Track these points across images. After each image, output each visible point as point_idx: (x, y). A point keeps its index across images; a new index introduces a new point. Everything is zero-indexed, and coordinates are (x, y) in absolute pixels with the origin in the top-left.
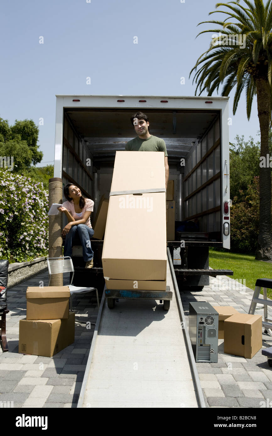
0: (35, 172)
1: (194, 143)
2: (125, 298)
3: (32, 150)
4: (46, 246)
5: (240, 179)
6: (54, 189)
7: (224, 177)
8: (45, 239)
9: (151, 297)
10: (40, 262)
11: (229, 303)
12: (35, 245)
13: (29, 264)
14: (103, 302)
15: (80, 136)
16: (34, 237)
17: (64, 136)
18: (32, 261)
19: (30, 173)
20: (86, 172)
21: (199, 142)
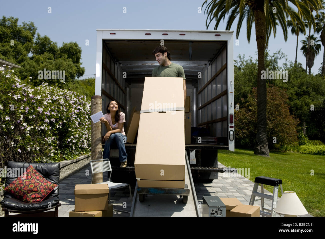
0: (79, 84)
1: (206, 64)
2: (152, 194)
3: (76, 66)
4: (88, 146)
5: (242, 89)
6: (95, 105)
7: (229, 94)
8: (88, 140)
9: (173, 193)
10: (84, 159)
11: (233, 193)
12: (80, 146)
13: (75, 161)
14: (135, 197)
15: (115, 60)
16: (79, 139)
17: (103, 62)
18: (78, 158)
19: (74, 85)
20: (120, 88)
21: (209, 64)
